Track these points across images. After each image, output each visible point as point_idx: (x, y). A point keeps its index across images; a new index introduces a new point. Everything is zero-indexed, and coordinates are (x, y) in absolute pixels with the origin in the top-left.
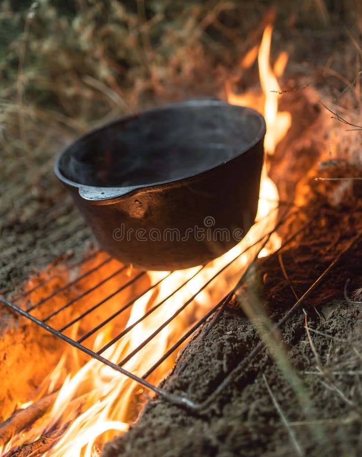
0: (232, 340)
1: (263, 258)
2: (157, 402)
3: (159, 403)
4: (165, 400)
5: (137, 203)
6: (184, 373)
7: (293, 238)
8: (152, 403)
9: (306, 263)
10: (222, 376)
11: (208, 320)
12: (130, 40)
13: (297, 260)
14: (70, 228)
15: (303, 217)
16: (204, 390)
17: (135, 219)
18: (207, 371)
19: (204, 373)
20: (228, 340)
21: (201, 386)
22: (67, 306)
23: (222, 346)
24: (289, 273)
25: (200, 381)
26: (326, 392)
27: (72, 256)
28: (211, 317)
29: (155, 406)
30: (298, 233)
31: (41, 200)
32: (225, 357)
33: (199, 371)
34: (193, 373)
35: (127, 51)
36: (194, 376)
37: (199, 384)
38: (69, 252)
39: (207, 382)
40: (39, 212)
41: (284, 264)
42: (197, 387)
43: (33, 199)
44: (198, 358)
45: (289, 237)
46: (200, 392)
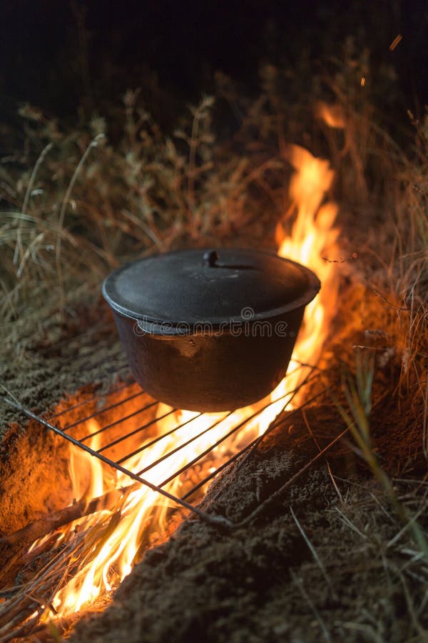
0: (264, 477)
1: (289, 412)
2: (194, 521)
3: (196, 522)
4: (203, 519)
5: (191, 342)
6: (220, 499)
7: (314, 399)
8: (189, 521)
9: (328, 421)
10: (255, 504)
11: (238, 459)
12: (173, 182)
13: (319, 418)
14: (94, 360)
15: (324, 379)
16: (239, 514)
17: (184, 357)
18: (242, 499)
19: (239, 501)
20: (260, 476)
21: (237, 511)
22: (99, 432)
23: (254, 480)
24: (312, 428)
25: (236, 507)
26: (343, 528)
27: (100, 386)
28: (241, 456)
29: (192, 524)
30: (319, 395)
31: (64, 327)
32: (258, 489)
33: (234, 499)
34: (229, 500)
35: (168, 192)
36: (230, 502)
37: (235, 510)
38: (97, 382)
39: (242, 508)
40: (62, 339)
41: (308, 419)
42: (233, 511)
43: (57, 325)
44: (233, 488)
45: (310, 398)
46: (236, 516)
